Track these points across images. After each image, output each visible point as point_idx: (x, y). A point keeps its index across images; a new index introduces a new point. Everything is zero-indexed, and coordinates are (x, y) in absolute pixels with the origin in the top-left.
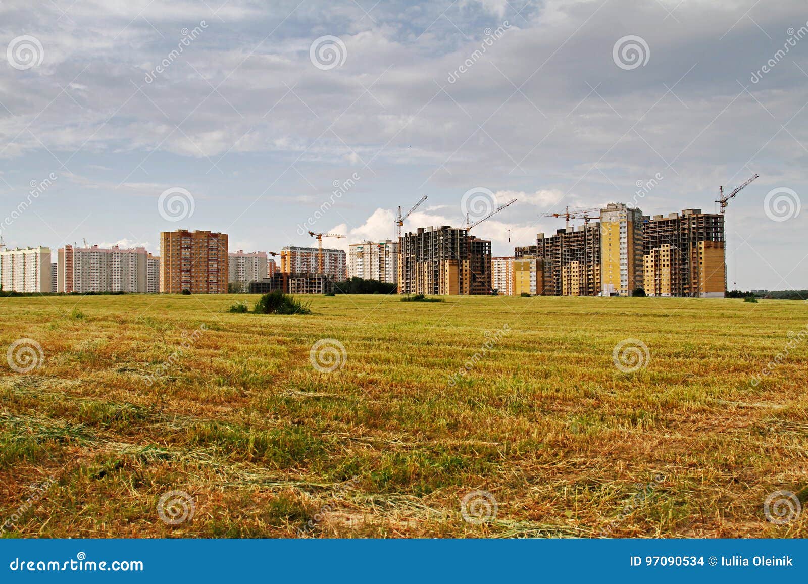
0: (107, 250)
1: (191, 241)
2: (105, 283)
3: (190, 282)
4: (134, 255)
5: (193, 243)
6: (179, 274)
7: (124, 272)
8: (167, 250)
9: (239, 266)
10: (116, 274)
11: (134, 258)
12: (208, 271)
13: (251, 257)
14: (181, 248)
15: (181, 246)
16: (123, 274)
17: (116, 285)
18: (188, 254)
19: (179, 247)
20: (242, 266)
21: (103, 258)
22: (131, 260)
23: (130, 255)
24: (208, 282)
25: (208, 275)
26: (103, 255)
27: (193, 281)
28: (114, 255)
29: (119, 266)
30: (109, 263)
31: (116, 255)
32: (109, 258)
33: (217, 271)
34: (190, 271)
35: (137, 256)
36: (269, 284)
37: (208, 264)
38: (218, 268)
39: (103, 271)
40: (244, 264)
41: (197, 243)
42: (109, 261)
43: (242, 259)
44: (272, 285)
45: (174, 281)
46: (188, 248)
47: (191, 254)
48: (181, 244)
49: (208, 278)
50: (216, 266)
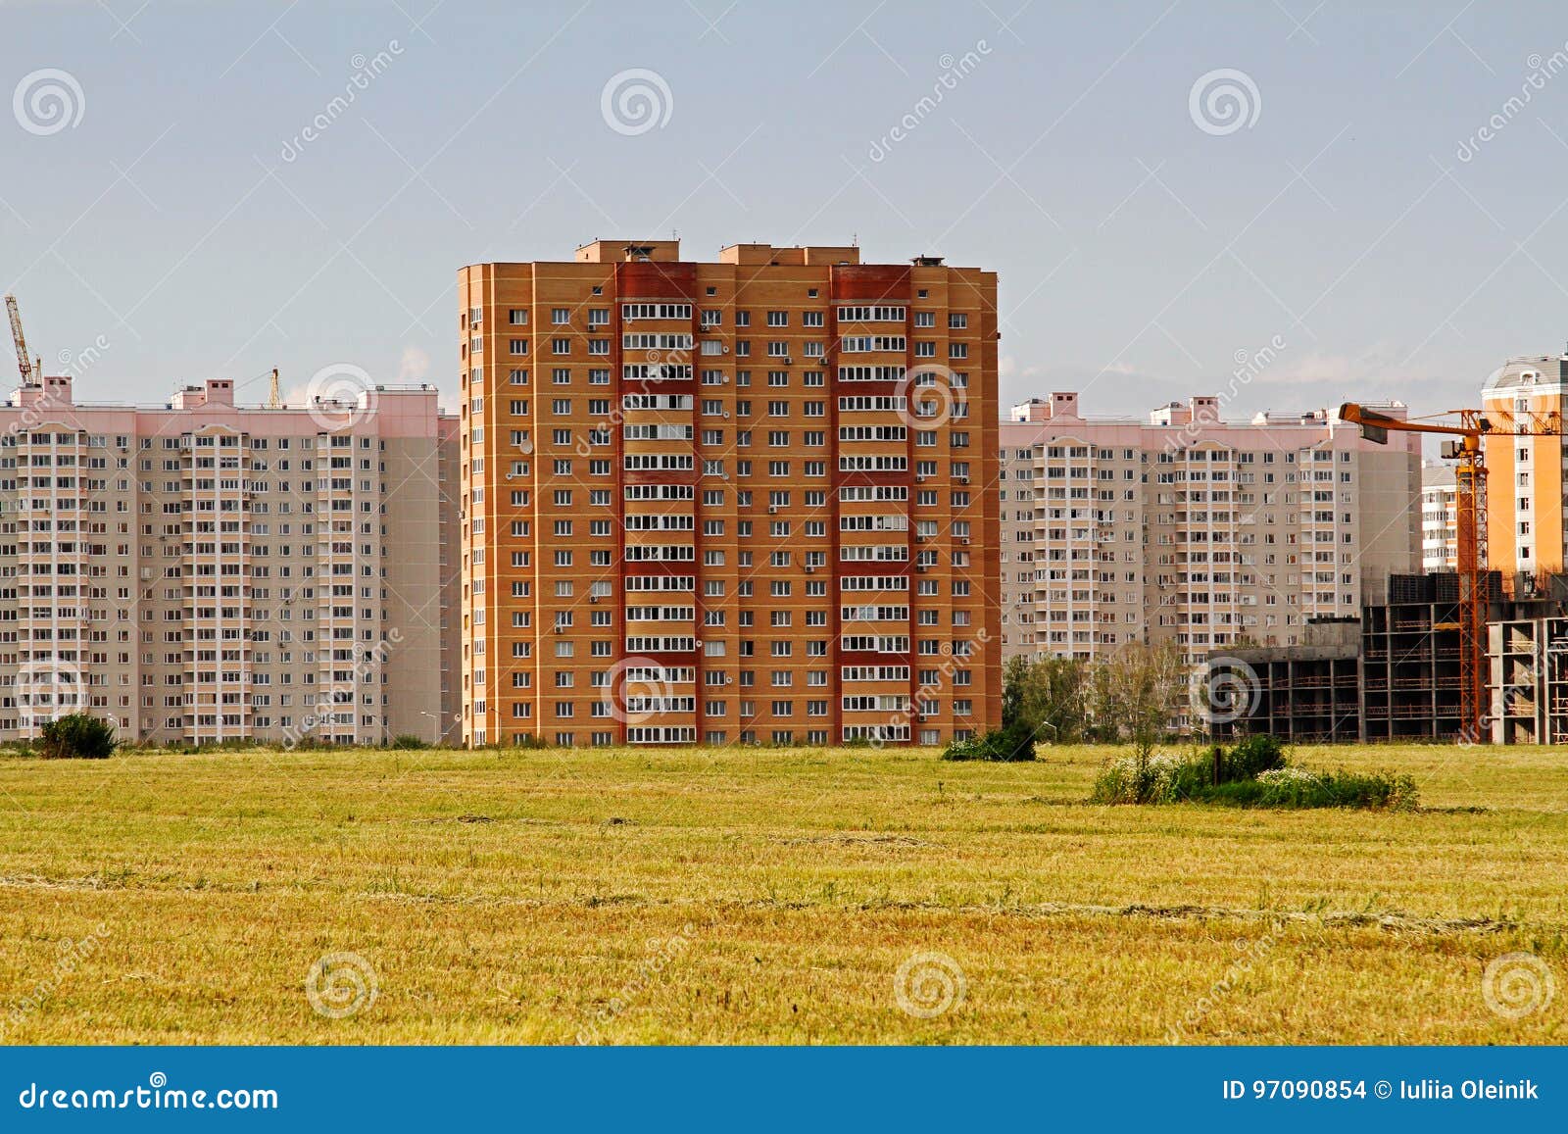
0: (139, 416)
1: (700, 334)
2: (132, 671)
3: (695, 658)
4: (351, 452)
5: (710, 350)
6: (603, 591)
7: (274, 583)
8: (510, 406)
9: (1190, 526)
10: (218, 602)
11: (351, 473)
12: (838, 568)
13: (1279, 446)
14: (621, 387)
15: (620, 369)
16: (275, 605)
17: (220, 687)
18: (673, 432)
19: (604, 382)
20: (1210, 527)
21: (111, 475)
22: (329, 494)
23: (325, 448)
24: (840, 658)
25: (836, 598)
26: (112, 455)
27: (715, 651)
28: (197, 452)
29: (240, 537)
30: (161, 520)
31: (217, 452)
32: (161, 477)
33: (908, 566)
34: (689, 569)
35: (373, 454)
36: (1347, 666)
37: (834, 506)
38: (913, 538)
39: (110, 581)
40: (1230, 506)
41: (744, 345)
42: (158, 501)
43: (1209, 466)
44: (1375, 672)
45: (565, 651)
46: (673, 387)
47: (696, 433)
48: (618, 356)
49: (836, 628)
50: (898, 522)
